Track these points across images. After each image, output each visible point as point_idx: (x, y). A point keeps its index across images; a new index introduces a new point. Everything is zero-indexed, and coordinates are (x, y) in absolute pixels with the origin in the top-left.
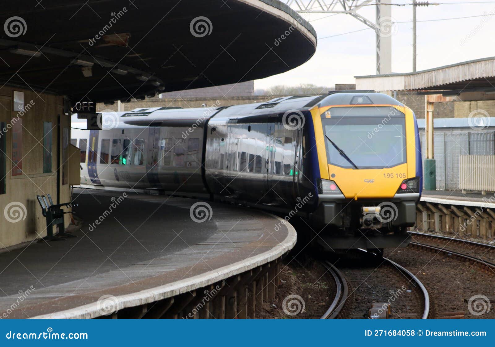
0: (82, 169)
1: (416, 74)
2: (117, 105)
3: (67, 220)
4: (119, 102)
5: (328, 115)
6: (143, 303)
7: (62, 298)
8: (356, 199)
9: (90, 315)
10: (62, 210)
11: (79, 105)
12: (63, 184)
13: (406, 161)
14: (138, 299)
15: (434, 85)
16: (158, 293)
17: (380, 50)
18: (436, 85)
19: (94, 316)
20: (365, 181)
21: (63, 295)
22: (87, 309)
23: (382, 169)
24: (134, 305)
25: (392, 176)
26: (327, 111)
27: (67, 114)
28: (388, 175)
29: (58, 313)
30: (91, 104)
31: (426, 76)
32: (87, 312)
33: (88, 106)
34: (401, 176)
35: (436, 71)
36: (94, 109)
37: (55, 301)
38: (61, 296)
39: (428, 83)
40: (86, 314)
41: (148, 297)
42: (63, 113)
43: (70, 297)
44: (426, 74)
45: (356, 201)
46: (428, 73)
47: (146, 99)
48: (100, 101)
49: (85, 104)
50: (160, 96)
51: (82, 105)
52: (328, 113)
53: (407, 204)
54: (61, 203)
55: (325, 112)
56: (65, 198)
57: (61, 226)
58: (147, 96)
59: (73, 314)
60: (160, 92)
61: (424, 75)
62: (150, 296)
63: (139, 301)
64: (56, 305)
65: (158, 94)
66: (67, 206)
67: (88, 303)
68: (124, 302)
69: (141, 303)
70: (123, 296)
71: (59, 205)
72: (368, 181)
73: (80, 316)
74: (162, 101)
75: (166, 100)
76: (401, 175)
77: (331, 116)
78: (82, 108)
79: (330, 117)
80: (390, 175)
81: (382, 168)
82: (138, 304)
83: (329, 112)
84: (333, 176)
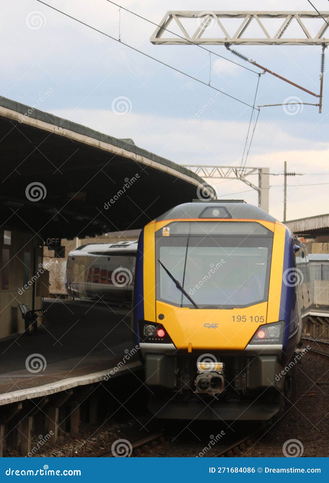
0: (50, 285)
1: (286, 223)
2: (76, 240)
3: (39, 321)
4: (77, 238)
5: (166, 232)
6: (91, 382)
7: (35, 378)
8: (190, 350)
9: (54, 391)
10: (36, 314)
11: (49, 240)
12: (37, 296)
13: (266, 299)
14: (88, 380)
15: (298, 231)
16: (102, 376)
17: (260, 205)
18: (300, 231)
19: (57, 391)
20: (205, 326)
21: (36, 376)
22: (52, 386)
23: (232, 309)
24: (85, 384)
25: (244, 320)
26: (165, 227)
27: (41, 247)
28: (239, 318)
29: (32, 389)
30: (58, 240)
31: (293, 224)
32: (52, 388)
33: (55, 241)
34: (257, 320)
35: (300, 222)
36: (59, 243)
37: (30, 380)
38: (34, 376)
39: (294, 229)
40: (51, 390)
41: (95, 379)
42: (38, 247)
43: (40, 377)
44: (292, 223)
45: (190, 353)
46: (294, 222)
47: (96, 237)
48: (64, 238)
49: (53, 240)
50: (106, 235)
51: (52, 240)
52: (166, 230)
53: (264, 360)
54: (35, 309)
55: (162, 228)
56: (38, 306)
57: (35, 325)
58: (97, 235)
59: (42, 389)
60: (106, 232)
61: (291, 224)
62: (96, 377)
63: (88, 381)
64: (31, 383)
65: (105, 234)
66: (39, 312)
67: (53, 382)
68: (78, 382)
69: (90, 383)
70: (77, 377)
71: (33, 311)
72: (209, 325)
73: (47, 391)
74: (107, 238)
75: (110, 237)
76: (257, 318)
77: (170, 234)
78: (51, 243)
79: (168, 235)
80: (241, 319)
81: (231, 307)
82: (88, 383)
83: (168, 229)
84: (161, 317)
